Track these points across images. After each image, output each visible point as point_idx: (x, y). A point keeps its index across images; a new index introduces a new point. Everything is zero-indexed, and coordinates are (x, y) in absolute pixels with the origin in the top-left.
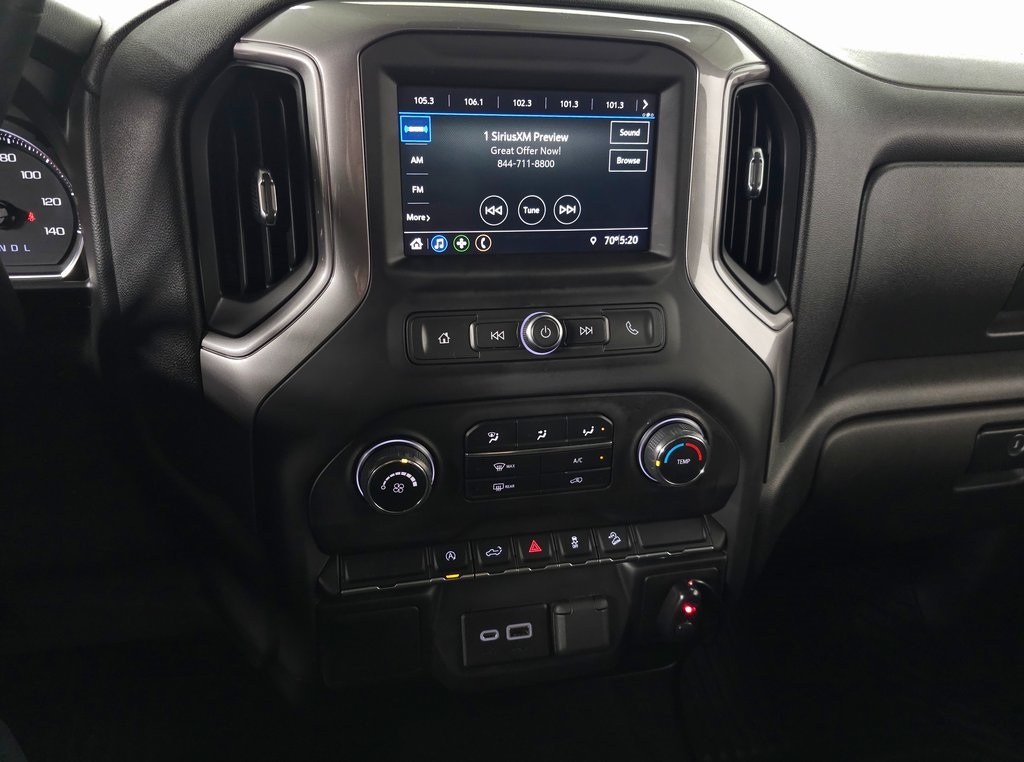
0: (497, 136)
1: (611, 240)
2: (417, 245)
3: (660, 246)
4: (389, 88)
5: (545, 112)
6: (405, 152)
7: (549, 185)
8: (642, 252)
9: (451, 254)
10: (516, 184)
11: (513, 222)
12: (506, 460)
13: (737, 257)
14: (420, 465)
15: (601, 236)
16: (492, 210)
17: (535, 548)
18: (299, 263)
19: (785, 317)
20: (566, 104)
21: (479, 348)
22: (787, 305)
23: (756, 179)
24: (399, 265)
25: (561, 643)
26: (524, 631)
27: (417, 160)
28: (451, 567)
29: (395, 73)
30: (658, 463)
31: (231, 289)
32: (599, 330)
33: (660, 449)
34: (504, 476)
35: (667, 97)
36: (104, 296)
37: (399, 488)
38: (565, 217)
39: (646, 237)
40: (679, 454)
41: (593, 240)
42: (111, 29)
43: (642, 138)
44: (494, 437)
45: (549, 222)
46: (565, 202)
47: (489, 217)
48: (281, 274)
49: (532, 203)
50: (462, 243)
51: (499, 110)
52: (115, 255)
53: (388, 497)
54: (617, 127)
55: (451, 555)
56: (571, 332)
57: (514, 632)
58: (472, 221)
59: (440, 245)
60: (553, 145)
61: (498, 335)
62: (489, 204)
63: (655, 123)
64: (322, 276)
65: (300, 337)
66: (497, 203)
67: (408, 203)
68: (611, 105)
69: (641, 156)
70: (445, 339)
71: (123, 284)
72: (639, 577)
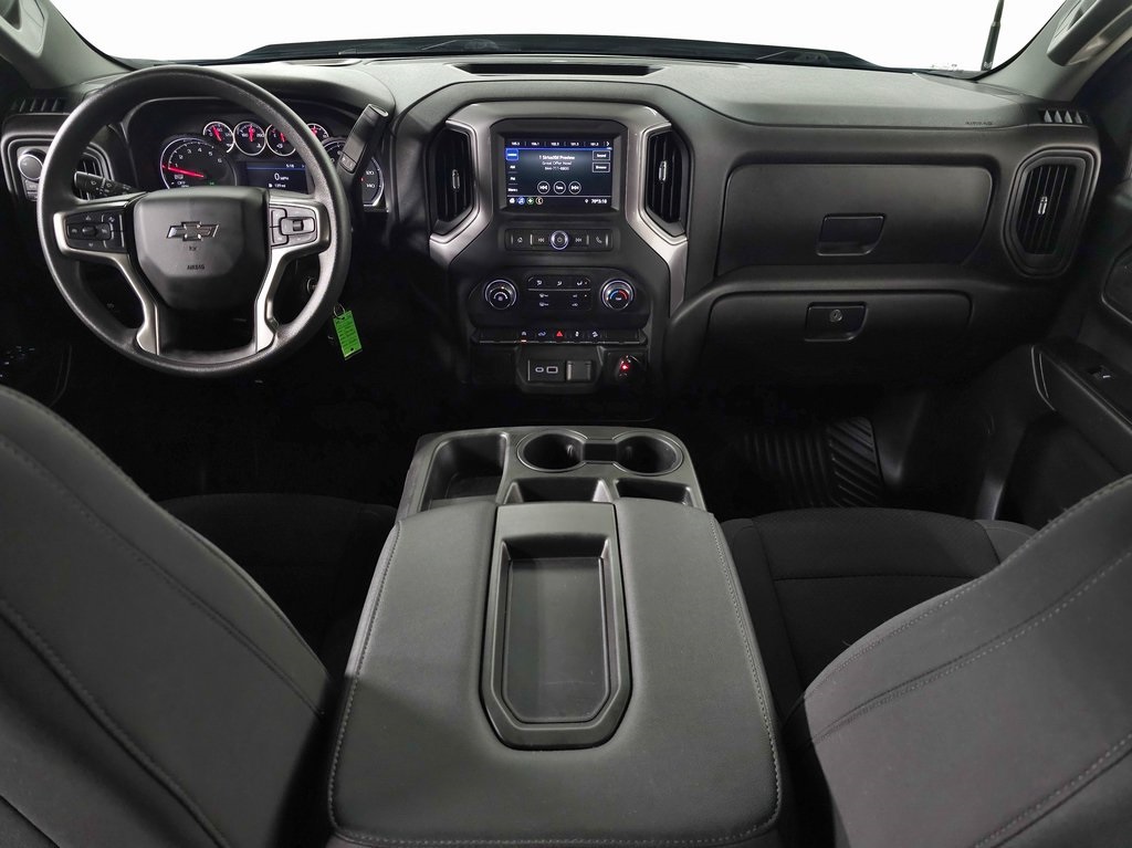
0: (545, 158)
1: (594, 201)
2: (512, 201)
3: (616, 207)
4: (502, 140)
5: (565, 147)
6: (508, 164)
7: (567, 178)
8: (608, 207)
9: (526, 205)
10: (553, 177)
11: (552, 192)
12: (545, 293)
13: (657, 212)
14: (510, 292)
15: (590, 200)
16: (543, 187)
17: (560, 334)
18: (467, 207)
19: (683, 239)
20: (573, 144)
21: (534, 245)
22: (685, 233)
23: (663, 174)
24: (505, 209)
25: (569, 377)
26: (554, 370)
27: (513, 167)
28: (524, 337)
29: (503, 134)
30: (607, 299)
31: (441, 216)
32: (584, 240)
33: (609, 292)
34: (544, 300)
35: (617, 141)
36: (394, 217)
37: (500, 299)
38: (574, 191)
39: (610, 200)
40: (616, 295)
41: (587, 201)
42: (401, 108)
43: (607, 158)
44: (539, 282)
45: (567, 192)
46: (573, 185)
47: (542, 190)
48: (460, 211)
49: (559, 185)
50: (530, 201)
51: (546, 147)
52: (399, 200)
53: (496, 302)
54: (596, 153)
55: (524, 333)
56: (571, 240)
57: (550, 370)
58: (535, 192)
59: (521, 201)
60: (569, 161)
61: (541, 240)
62: (541, 185)
63: (612, 151)
64: (475, 212)
65: (468, 236)
66: (545, 184)
67: (509, 184)
68: (593, 144)
69: (607, 165)
70: (520, 240)
71: (402, 211)
72: (606, 353)
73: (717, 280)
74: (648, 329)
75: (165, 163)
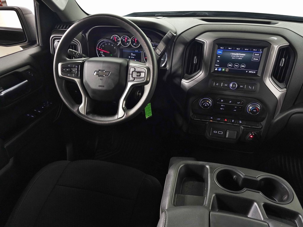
0: (233, 54)
1: (250, 72)
2: (216, 69)
3: (259, 74)
4: (217, 46)
5: (242, 50)
6: (217, 55)
7: (240, 62)
8: (256, 75)
9: (221, 71)
10: (235, 61)
11: (233, 67)
12: (224, 105)
13: (276, 78)
14: (210, 103)
15: (248, 71)
16: (230, 65)
17: (226, 120)
18: (198, 70)
19: (285, 89)
20: (246, 49)
21: (223, 86)
22: (286, 87)
23: (282, 64)
24: (213, 72)
25: (227, 136)
26: (221, 133)
27: (219, 57)
28: (211, 120)
29: (217, 44)
30: (250, 110)
31: (187, 73)
32: (244, 87)
33: (251, 108)
34: (223, 107)
35: (265, 50)
36: (169, 71)
37: (206, 105)
38: (242, 67)
39: (257, 72)
40: (254, 109)
41: (247, 72)
42: (179, 33)
43: (259, 56)
44: (222, 101)
45: (239, 68)
46: (243, 65)
47: (229, 66)
48: (195, 71)
49: (237, 65)
50: (223, 70)
51: (234, 50)
52: (173, 66)
53: (204, 106)
54: (255, 54)
55: (212, 118)
56: (239, 86)
57: (219, 132)
58: (226, 66)
59: (220, 70)
60: (243, 56)
61: (226, 85)
62: (229, 64)
63: (262, 53)
64: (201, 72)
65: (196, 81)
66: (231, 64)
67: (216, 63)
68: (254, 50)
69: (258, 59)
70: (217, 84)
71: (173, 70)
72: (244, 130)
73: (294, 106)
74: (264, 123)
75: (98, 48)
